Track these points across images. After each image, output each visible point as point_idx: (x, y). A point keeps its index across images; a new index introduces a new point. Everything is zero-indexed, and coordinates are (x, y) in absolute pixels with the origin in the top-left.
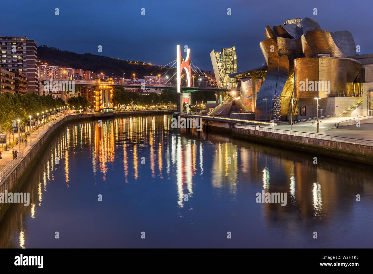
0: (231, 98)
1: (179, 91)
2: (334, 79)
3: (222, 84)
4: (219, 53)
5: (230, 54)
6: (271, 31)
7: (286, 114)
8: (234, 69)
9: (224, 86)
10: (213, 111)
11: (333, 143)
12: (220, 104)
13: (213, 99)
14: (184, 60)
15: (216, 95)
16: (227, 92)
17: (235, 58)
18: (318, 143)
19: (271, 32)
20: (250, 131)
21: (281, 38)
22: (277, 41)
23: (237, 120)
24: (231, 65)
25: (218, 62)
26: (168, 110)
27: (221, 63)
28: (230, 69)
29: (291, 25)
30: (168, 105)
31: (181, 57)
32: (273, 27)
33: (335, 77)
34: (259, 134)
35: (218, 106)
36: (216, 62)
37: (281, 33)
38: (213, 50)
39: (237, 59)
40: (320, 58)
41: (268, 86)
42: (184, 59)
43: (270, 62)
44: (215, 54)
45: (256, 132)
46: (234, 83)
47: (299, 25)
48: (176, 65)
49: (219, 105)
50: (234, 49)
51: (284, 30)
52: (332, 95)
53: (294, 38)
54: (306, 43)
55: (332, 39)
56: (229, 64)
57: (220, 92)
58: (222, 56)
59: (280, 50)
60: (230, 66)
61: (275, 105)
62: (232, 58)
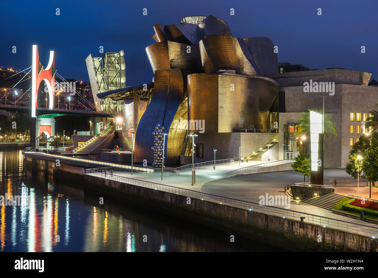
0: (114, 128)
1: (34, 115)
2: (240, 106)
3: (102, 105)
4: (99, 59)
5: (116, 62)
6: (161, 32)
7: (179, 154)
8: (121, 84)
9: (105, 109)
10: (82, 146)
11: (198, 201)
12: (95, 137)
13: (87, 128)
14: (45, 68)
15: (90, 122)
16: (108, 118)
17: (123, 68)
18: (181, 202)
19: (161, 34)
20: (104, 181)
21: (174, 43)
22: (168, 48)
23: (100, 163)
24: (117, 78)
25: (96, 73)
26: (24, 143)
27: (102, 75)
28: (116, 84)
29: (191, 24)
30: (25, 136)
31: (39, 64)
32: (163, 27)
33: (241, 103)
34: (115, 185)
35: (91, 140)
36: (94, 73)
37: (175, 35)
38: (90, 55)
39: (126, 69)
40: (220, 75)
41: (153, 112)
42: (43, 67)
43: (158, 78)
44: (93, 61)
45: (111, 183)
46: (120, 105)
47: (201, 26)
48: (31, 74)
49: (93, 138)
50: (122, 54)
51: (179, 32)
52: (237, 129)
53: (193, 43)
54: (205, 53)
55: (241, 49)
56: (115, 75)
57: (97, 119)
58: (104, 63)
59: (172, 60)
60: (115, 79)
61: (157, 141)
62: (120, 68)
